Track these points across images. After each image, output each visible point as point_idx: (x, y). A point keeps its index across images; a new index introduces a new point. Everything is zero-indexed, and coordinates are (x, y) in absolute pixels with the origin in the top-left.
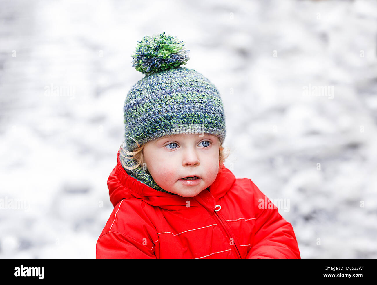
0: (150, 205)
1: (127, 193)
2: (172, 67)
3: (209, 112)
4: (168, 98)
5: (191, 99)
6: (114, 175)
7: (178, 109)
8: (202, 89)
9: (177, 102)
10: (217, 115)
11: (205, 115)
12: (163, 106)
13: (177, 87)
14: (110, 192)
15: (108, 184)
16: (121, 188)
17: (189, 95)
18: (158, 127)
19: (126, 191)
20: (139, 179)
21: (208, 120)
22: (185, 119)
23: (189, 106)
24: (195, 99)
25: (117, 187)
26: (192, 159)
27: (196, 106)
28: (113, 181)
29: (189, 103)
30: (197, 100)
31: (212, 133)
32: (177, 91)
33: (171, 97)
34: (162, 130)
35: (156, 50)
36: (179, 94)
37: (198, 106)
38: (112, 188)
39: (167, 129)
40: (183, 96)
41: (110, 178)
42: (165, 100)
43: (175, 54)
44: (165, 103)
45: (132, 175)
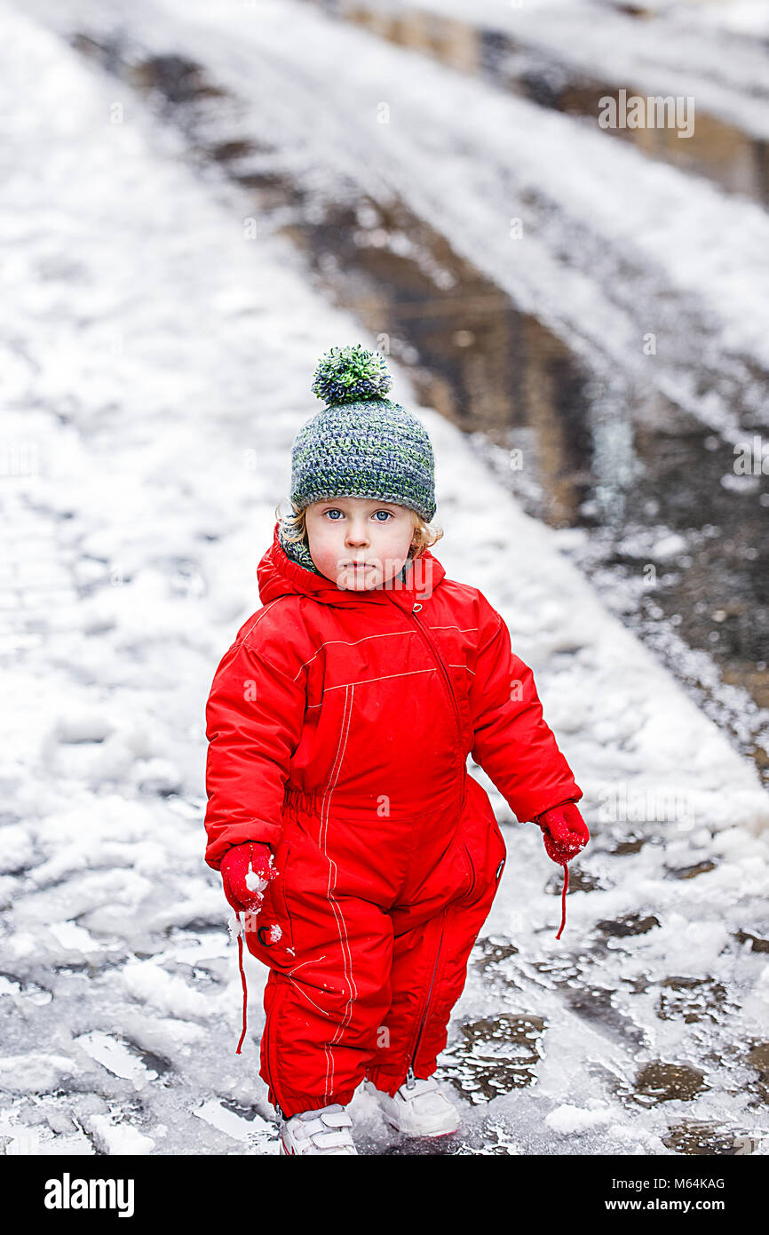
0: (318, 602)
1: (286, 587)
2: (359, 398)
3: (385, 470)
4: (332, 445)
5: (363, 449)
6: (269, 559)
7: (340, 462)
8: (386, 435)
9: (342, 451)
10: (400, 476)
11: (378, 474)
12: (324, 455)
13: (349, 429)
14: (260, 587)
15: (258, 572)
16: (278, 579)
17: (362, 443)
18: (314, 486)
19: (285, 583)
20: (304, 565)
21: (382, 481)
22: (348, 478)
23: (357, 458)
24: (369, 449)
25: (273, 577)
26: (357, 537)
27: (367, 459)
28: (265, 568)
29: (357, 454)
30: (371, 450)
31: (390, 501)
32: (347, 435)
33: (337, 442)
34: (319, 490)
35: (340, 371)
36: (348, 439)
37: (370, 459)
38: (263, 579)
39: (325, 489)
40: (352, 443)
41: (262, 564)
42: (328, 447)
43: (364, 380)
44: (328, 451)
45: (294, 559)
